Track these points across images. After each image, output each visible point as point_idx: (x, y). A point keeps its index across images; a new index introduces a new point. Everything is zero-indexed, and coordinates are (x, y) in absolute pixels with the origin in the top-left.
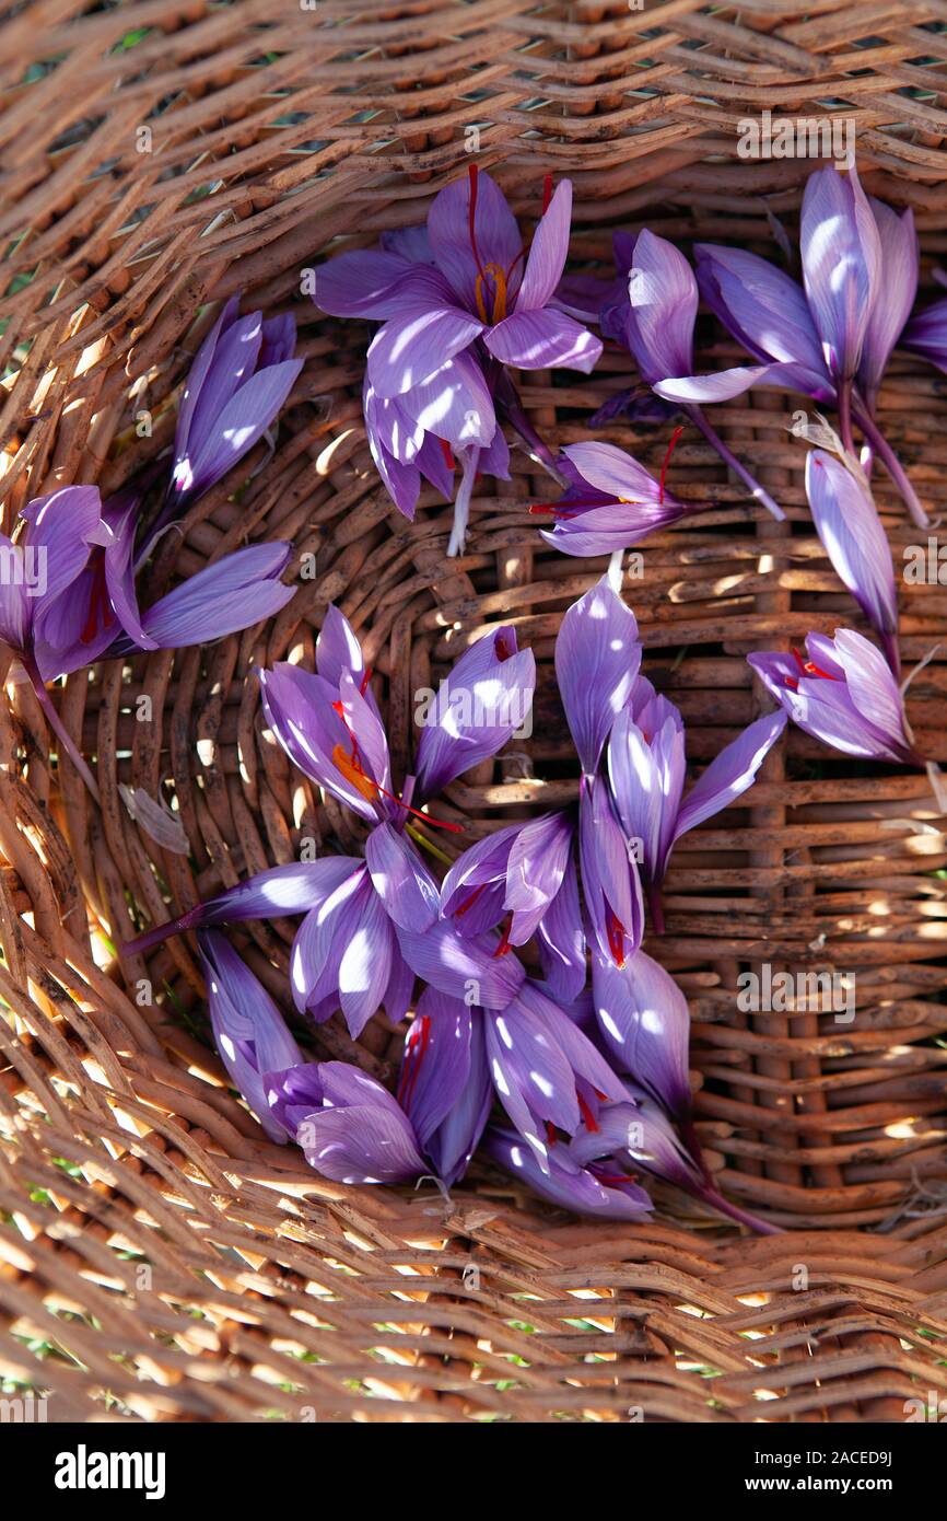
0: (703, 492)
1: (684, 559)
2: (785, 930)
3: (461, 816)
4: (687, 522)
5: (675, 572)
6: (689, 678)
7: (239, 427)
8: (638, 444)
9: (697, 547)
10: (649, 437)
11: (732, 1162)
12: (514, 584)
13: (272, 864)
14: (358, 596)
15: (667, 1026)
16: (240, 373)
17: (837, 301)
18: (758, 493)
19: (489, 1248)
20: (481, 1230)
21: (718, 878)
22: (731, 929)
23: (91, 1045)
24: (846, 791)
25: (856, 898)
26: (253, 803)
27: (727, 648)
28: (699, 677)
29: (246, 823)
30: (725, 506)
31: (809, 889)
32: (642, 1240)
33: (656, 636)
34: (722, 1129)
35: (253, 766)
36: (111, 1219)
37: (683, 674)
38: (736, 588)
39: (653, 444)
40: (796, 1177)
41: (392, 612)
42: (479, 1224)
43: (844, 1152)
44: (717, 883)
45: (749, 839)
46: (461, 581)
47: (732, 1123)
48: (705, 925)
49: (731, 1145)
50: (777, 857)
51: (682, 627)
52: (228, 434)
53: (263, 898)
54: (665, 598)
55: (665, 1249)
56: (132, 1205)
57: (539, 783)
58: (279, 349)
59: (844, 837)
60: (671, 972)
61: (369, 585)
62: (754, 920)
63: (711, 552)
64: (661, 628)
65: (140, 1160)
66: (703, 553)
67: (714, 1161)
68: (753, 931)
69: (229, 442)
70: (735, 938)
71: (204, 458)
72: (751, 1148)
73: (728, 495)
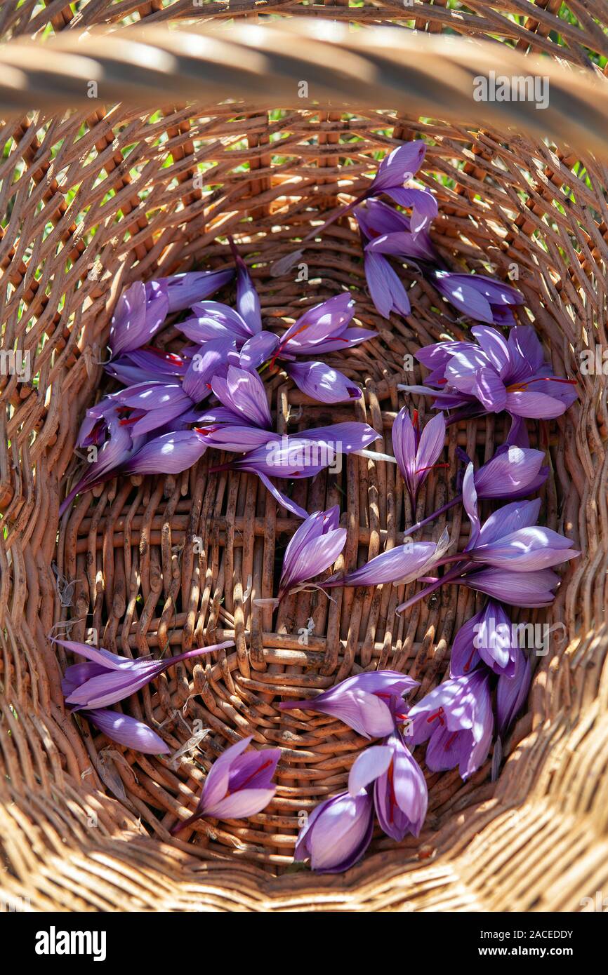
0: (421, 502)
1: (389, 494)
2: (204, 525)
3: (275, 385)
4: (407, 496)
5: (383, 492)
6: (331, 494)
7: (463, 294)
8: (447, 480)
9: (395, 501)
10: (450, 485)
11: (96, 501)
12: (382, 415)
13: (262, 307)
14: (383, 350)
15: (165, 456)
16: (487, 294)
17: (507, 545)
18: (419, 524)
19: (75, 363)
20: (83, 362)
21: (233, 497)
22: (207, 501)
23: (190, 207)
24: (269, 556)
25: (215, 561)
26: (290, 304)
27: (344, 513)
28: (331, 498)
29: (282, 300)
30: (413, 513)
31: (222, 540)
32: (67, 434)
33: (352, 475)
34: (112, 495)
35: (307, 303)
36: (116, 173)
37: (333, 491)
38: (373, 513)
39: (446, 485)
40: (83, 529)
41: (374, 365)
42: (87, 362)
43: (93, 549)
44: (230, 496)
45: (250, 512)
46: (385, 390)
47: (114, 500)
48: (211, 490)
49: (104, 499)
50: (239, 526)
51: (355, 486)
52: (460, 289)
53: (246, 291)
54: (371, 484)
55: (61, 444)
56: (118, 190)
57: (287, 419)
58: (500, 318)
59: (246, 556)
60: (190, 469)
61: (388, 357)
62: (211, 512)
63: (392, 506)
64: (356, 478)
65: (138, 206)
66: (391, 502)
67: (97, 492)
68: (205, 510)
69: (455, 289)
70: (203, 502)
71: (451, 282)
72: (101, 506)
73: (419, 513)
